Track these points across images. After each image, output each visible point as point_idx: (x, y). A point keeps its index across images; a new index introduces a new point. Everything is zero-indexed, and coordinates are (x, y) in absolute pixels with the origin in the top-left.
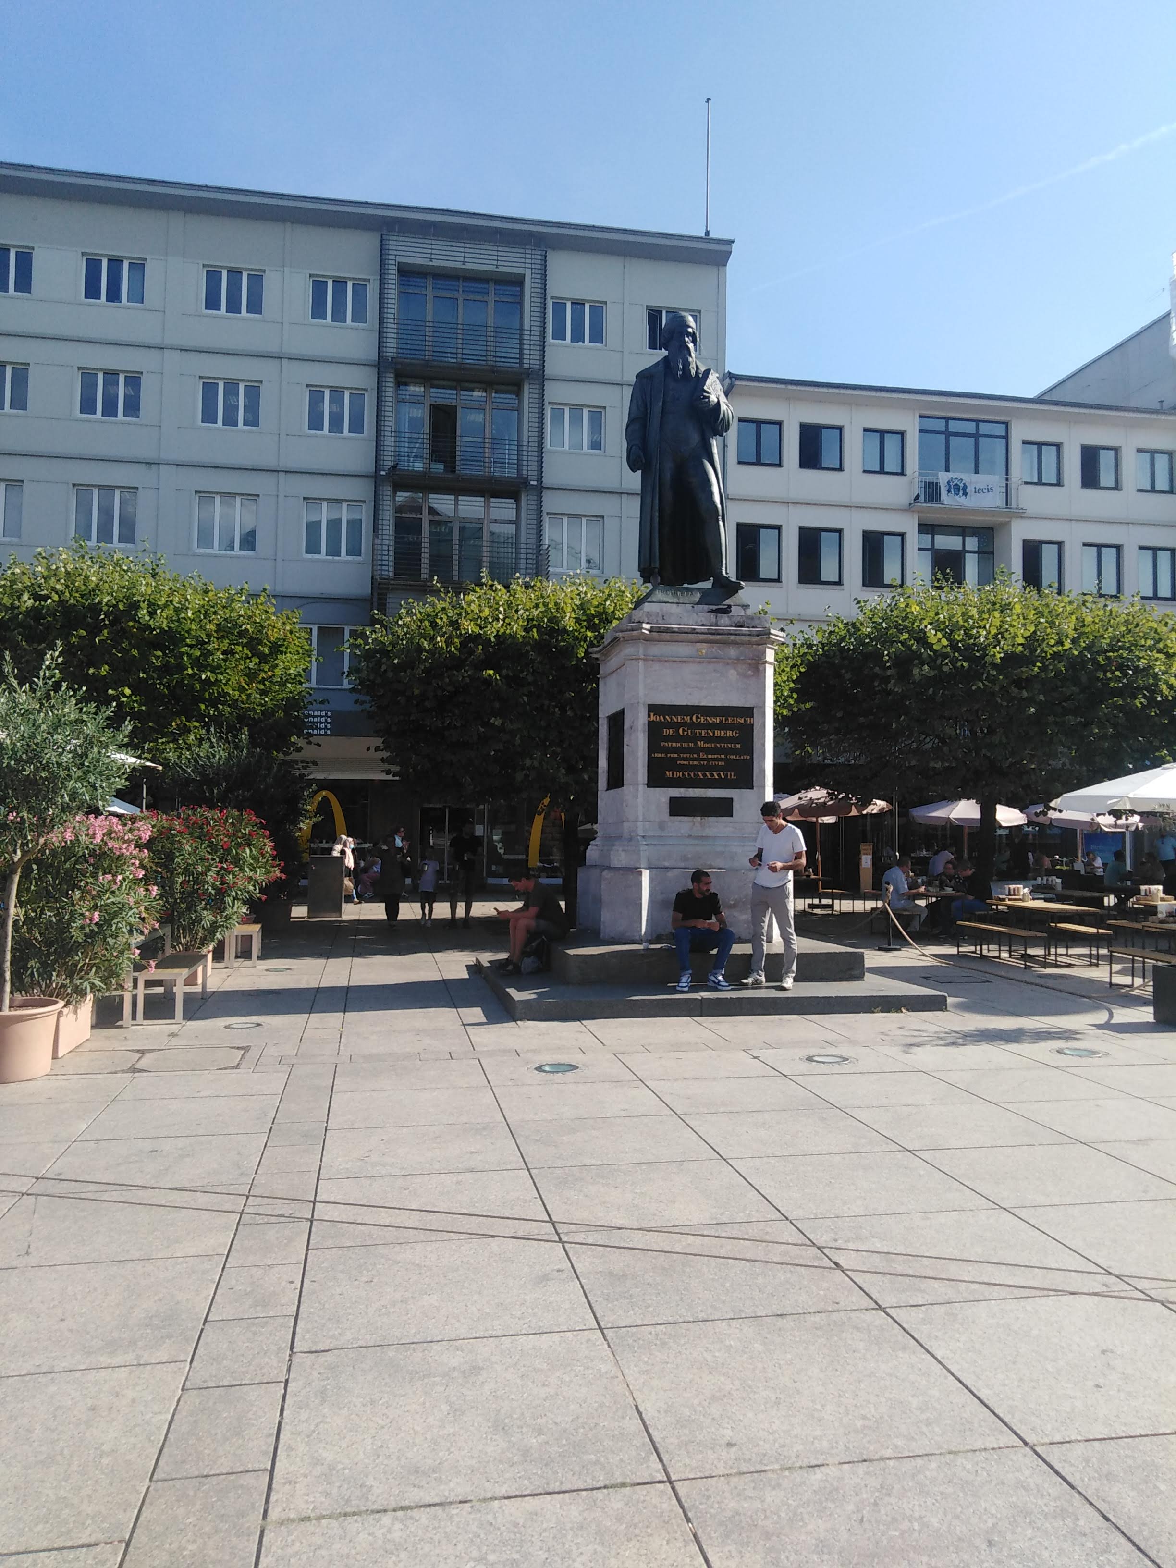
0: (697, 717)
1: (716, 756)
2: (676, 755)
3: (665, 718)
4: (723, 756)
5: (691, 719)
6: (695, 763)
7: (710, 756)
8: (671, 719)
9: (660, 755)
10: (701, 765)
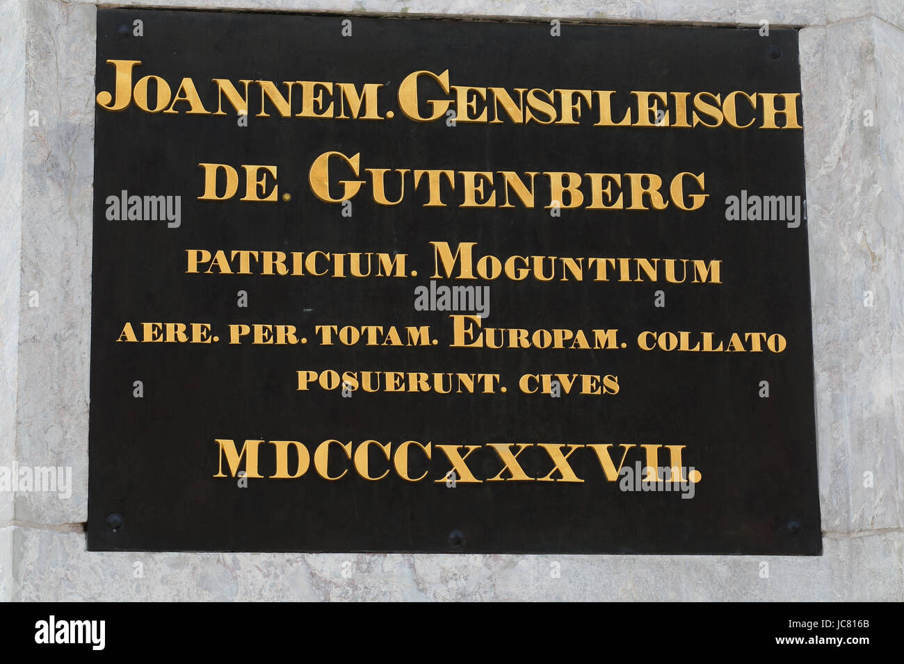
0: (428, 91)
1: (559, 338)
2: (286, 334)
3: (209, 94)
4: (607, 338)
5: (388, 99)
6: (418, 382)
7: (518, 338)
8: (255, 97)
9: (175, 332)
10: (457, 397)
